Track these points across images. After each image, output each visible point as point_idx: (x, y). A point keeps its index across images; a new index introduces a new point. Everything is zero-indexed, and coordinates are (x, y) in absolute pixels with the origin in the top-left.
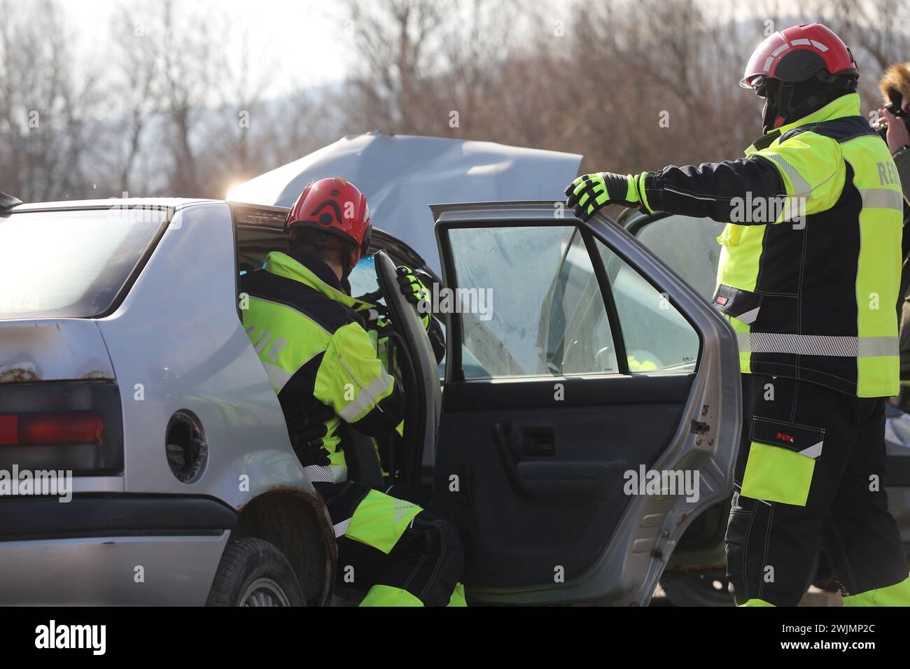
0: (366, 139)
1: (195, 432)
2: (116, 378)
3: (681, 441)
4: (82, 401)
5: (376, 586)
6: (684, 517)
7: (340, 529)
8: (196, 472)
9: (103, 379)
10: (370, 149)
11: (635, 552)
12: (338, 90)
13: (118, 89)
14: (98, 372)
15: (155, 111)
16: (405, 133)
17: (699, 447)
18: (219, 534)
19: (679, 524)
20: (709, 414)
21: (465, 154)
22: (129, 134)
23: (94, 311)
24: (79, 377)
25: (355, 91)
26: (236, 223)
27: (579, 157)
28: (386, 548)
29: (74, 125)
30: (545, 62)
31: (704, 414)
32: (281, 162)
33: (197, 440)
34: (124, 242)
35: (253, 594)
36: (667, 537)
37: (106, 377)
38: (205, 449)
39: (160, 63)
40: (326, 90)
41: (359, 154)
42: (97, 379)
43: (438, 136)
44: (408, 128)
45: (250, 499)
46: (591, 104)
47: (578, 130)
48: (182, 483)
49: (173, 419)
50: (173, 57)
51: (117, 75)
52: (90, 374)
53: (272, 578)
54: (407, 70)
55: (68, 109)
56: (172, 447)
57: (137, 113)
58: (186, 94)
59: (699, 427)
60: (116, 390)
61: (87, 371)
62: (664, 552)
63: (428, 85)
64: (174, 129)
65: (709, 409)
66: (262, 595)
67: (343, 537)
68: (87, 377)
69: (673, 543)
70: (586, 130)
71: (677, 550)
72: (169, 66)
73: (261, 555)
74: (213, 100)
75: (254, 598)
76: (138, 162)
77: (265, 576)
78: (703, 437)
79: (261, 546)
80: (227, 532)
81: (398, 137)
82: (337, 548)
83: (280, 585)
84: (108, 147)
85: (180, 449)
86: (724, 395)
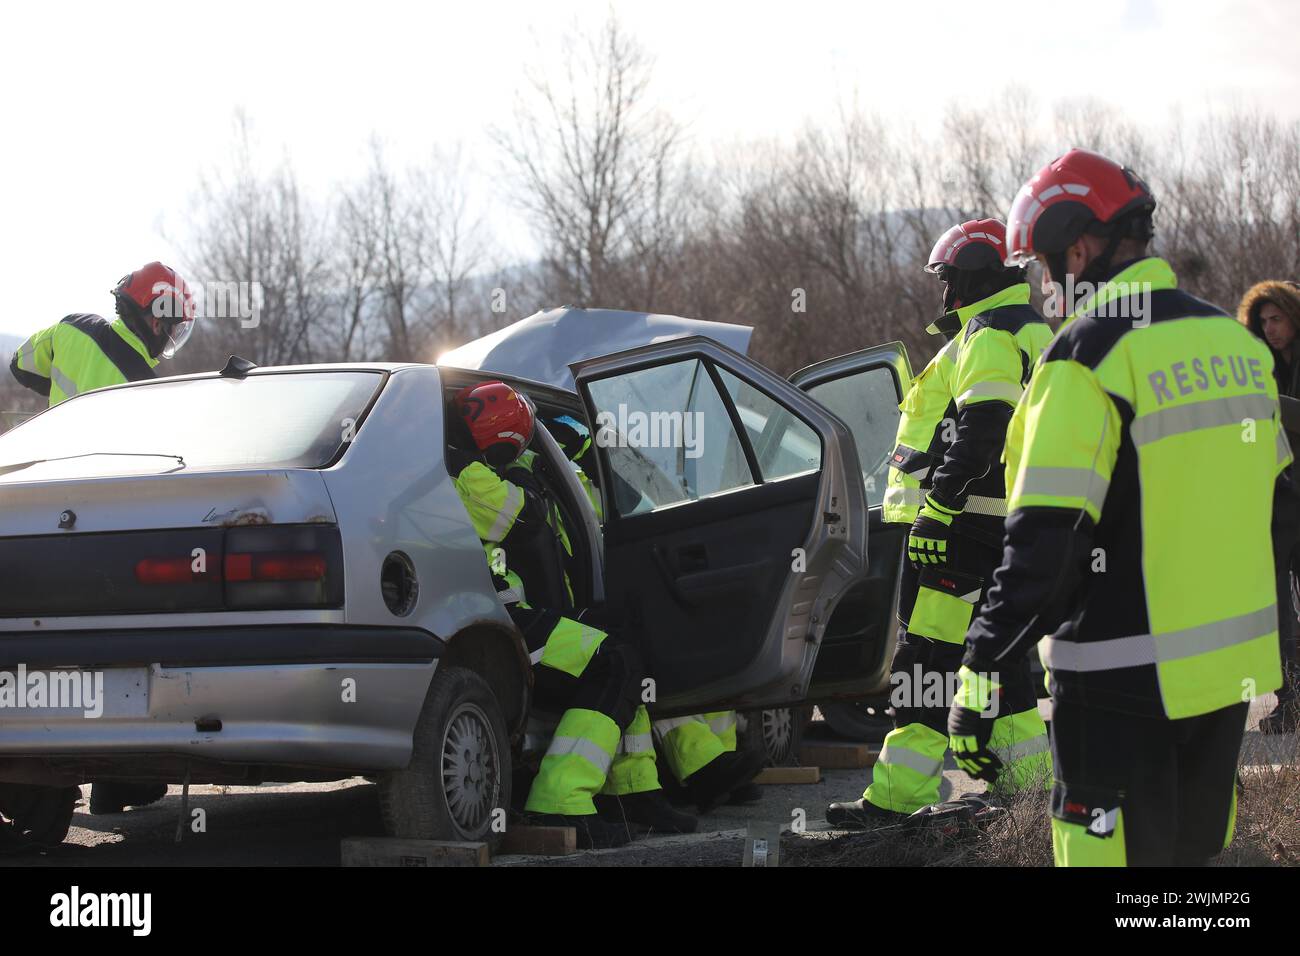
0: (560, 311)
1: (407, 572)
2: (337, 523)
3: (817, 533)
4: (308, 542)
5: (572, 710)
6: (830, 601)
7: (535, 657)
8: (408, 608)
9: (326, 523)
10: (563, 321)
11: (790, 638)
12: (534, 269)
13: (341, 267)
14: (321, 516)
15: (373, 289)
16: (595, 307)
17: (833, 536)
18: (428, 662)
19: (826, 609)
20: (838, 504)
21: (649, 325)
22: (351, 308)
23: (318, 463)
24: (305, 521)
25: (550, 271)
26: (444, 385)
27: (752, 328)
28: (577, 672)
29: (302, 300)
30: (718, 246)
31: (833, 505)
32: (483, 333)
33: (409, 578)
34: (345, 402)
35: (459, 717)
36: (816, 622)
37: (329, 521)
38: (416, 586)
39: (380, 246)
40: (524, 269)
41: (555, 325)
42: (322, 523)
43: (623, 309)
44: (597, 303)
45: (455, 631)
46: (760, 284)
47: (747, 306)
48: (396, 617)
49: (388, 559)
50: (391, 240)
51: (342, 257)
52: (315, 518)
53: (476, 703)
54: (596, 251)
55: (299, 286)
56: (387, 585)
57: (358, 289)
58: (402, 274)
59: (831, 518)
60: (338, 533)
61: (314, 516)
62: (816, 635)
63: (615, 265)
64: (391, 302)
65: (838, 500)
66: (466, 718)
67: (539, 664)
68: (312, 521)
69: (823, 626)
70: (755, 307)
71: (827, 633)
72: (387, 248)
73: (466, 682)
74: (426, 278)
75: (460, 721)
76: (358, 333)
77: (469, 701)
78: (835, 526)
79: (466, 674)
80: (436, 661)
81: (588, 310)
82: (533, 676)
83: (483, 709)
84: (332, 320)
85: (394, 586)
86: (849, 486)
